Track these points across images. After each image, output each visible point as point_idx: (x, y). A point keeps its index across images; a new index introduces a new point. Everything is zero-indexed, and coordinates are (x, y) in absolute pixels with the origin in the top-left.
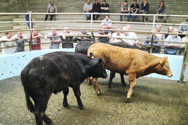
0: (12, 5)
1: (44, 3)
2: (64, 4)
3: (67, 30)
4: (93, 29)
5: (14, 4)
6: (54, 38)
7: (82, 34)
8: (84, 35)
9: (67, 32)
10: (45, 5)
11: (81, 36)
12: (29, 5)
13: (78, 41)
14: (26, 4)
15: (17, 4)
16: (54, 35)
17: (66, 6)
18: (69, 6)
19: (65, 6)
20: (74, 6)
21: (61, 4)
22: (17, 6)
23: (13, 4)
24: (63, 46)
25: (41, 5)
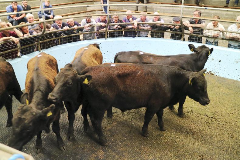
3: (156, 16)
4: (182, 16)
6: (143, 24)
7: (174, 23)
8: (176, 23)
9: (156, 18)
11: (173, 24)
13: (169, 30)
16: (142, 21)
24: (151, 35)
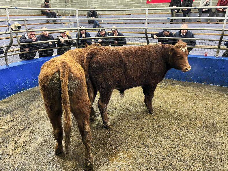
0: (53, 4)
1: (89, 2)
2: (111, 2)
5: (56, 3)
10: (90, 4)
12: (72, 5)
14: (68, 3)
15: (59, 3)
17: (114, 5)
18: (117, 5)
19: (111, 5)
20: (121, 4)
21: (107, 3)
22: (59, 5)
23: (54, 2)
25: (86, 4)
